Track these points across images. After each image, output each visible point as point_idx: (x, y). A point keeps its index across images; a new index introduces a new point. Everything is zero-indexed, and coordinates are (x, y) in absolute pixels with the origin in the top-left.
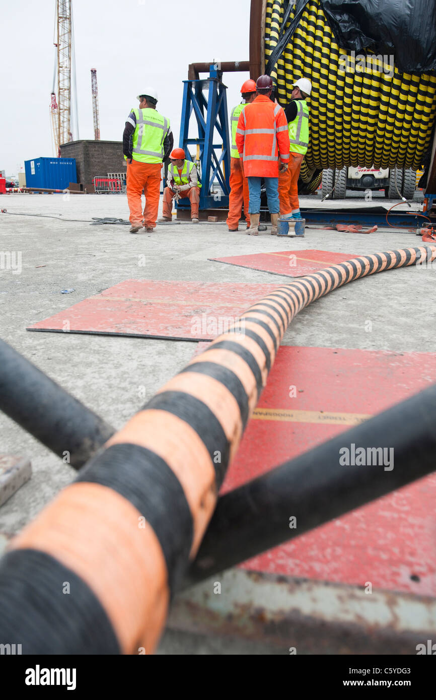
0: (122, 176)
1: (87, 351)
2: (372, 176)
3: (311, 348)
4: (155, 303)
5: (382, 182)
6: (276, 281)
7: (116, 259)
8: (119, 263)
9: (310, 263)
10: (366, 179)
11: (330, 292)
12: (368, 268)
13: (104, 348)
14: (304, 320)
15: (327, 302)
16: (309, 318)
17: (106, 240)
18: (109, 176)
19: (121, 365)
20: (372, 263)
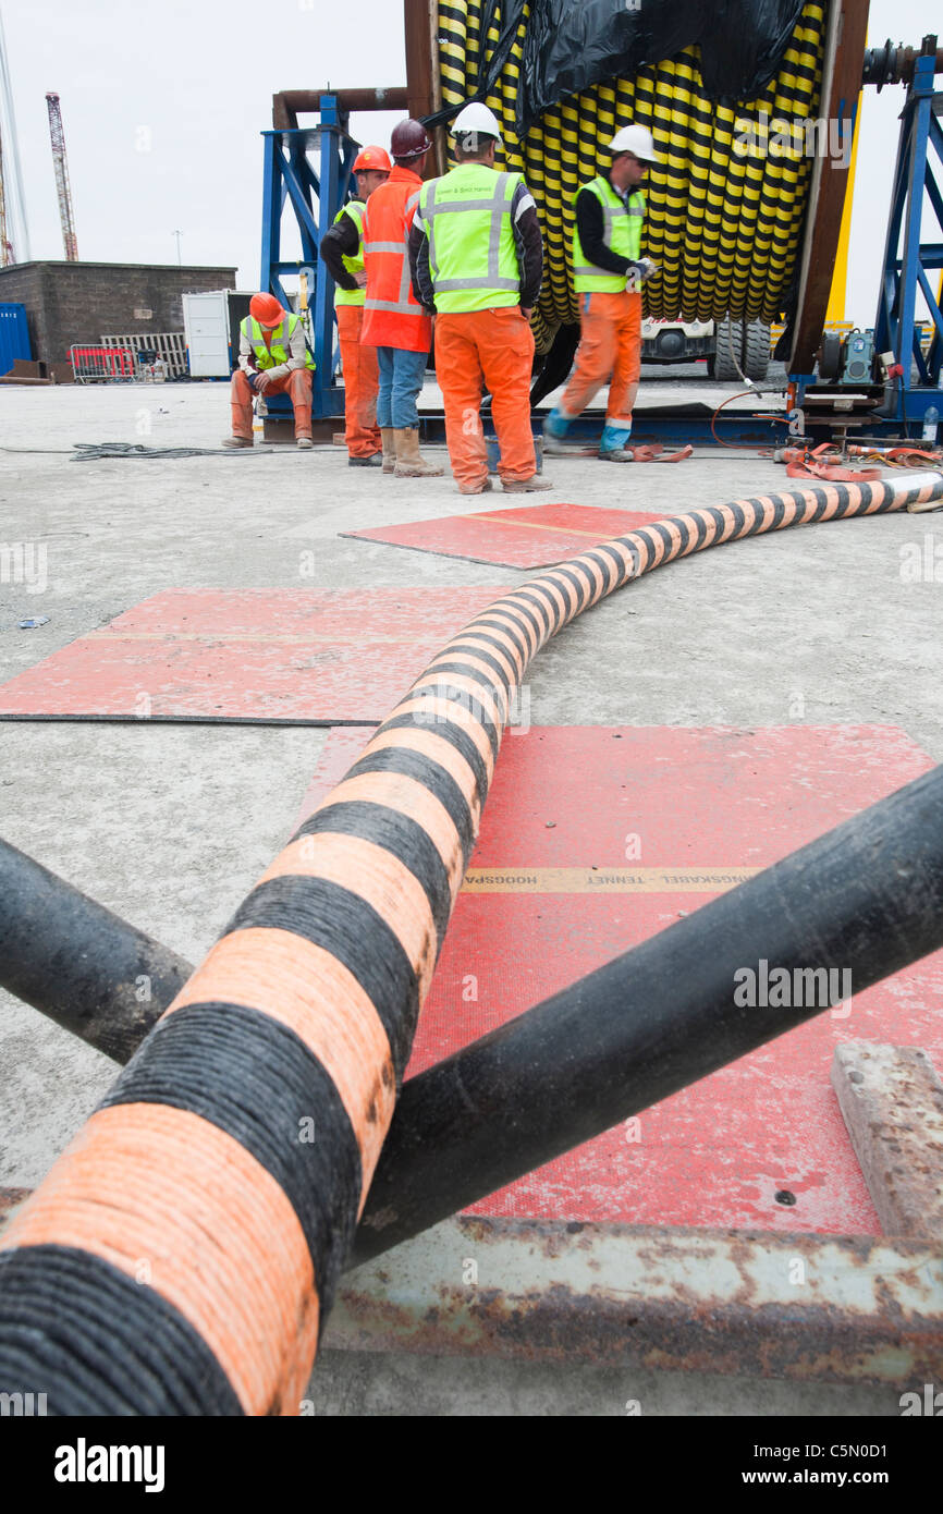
0: (135, 343)
1: (91, 761)
2: (680, 331)
3: (567, 727)
4: (230, 644)
5: (701, 346)
6: (487, 578)
7: (137, 542)
8: (144, 551)
9: (556, 536)
10: (667, 338)
11: (602, 600)
12: (677, 543)
13: (127, 751)
14: (549, 667)
15: (597, 622)
16: (562, 660)
17: (108, 497)
18: (104, 342)
19: (167, 788)
20: (685, 534)
